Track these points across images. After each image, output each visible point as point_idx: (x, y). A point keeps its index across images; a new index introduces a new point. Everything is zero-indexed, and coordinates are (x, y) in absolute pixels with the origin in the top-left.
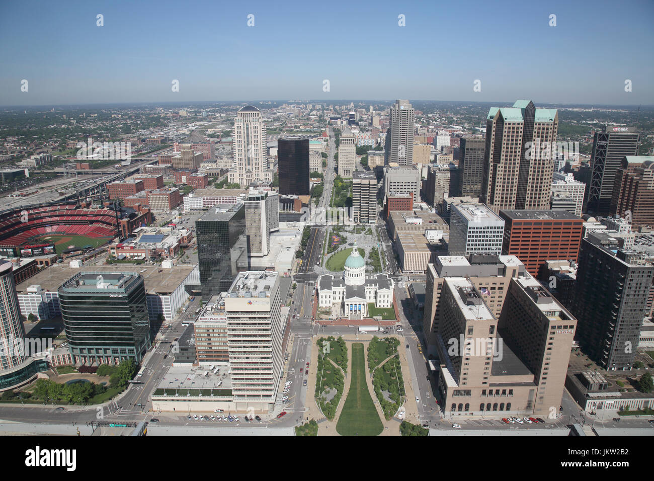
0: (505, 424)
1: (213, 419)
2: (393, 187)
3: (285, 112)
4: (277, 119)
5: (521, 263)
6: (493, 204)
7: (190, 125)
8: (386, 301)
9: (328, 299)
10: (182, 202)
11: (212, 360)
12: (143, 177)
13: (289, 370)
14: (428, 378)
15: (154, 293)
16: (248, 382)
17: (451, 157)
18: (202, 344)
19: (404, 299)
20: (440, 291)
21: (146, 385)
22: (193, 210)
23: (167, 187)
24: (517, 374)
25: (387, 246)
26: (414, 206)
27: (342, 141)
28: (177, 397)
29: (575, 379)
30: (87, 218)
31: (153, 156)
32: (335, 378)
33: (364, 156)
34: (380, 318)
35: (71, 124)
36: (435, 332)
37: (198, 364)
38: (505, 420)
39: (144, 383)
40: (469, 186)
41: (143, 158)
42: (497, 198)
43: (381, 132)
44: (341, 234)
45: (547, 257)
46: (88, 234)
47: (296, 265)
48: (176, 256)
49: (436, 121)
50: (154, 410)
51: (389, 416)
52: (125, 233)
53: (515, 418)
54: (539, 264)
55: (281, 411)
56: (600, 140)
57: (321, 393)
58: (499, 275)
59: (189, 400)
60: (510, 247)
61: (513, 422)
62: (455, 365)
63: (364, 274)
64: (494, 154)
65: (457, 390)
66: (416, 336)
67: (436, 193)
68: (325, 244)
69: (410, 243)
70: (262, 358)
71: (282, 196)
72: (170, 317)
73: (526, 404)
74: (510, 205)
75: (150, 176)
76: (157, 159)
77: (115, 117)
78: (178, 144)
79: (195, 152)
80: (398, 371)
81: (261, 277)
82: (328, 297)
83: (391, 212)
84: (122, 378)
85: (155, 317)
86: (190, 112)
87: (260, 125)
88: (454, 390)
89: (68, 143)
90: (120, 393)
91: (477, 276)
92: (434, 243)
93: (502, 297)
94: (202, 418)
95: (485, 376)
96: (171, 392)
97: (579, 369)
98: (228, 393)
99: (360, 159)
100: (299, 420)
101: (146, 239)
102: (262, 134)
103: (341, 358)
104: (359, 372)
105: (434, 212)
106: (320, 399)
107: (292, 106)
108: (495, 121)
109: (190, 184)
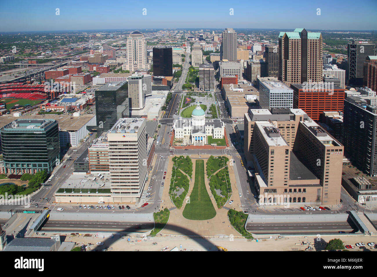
0: (302, 211)
1: (97, 208)
2: (225, 72)
3: (161, 34)
4: (156, 38)
5: (305, 113)
6: (286, 81)
7: (102, 41)
8: (219, 135)
9: (181, 134)
10: (92, 80)
11: (100, 171)
12: (69, 67)
13: (152, 176)
14: (248, 181)
15: (66, 131)
16: (121, 184)
17: (262, 57)
18: (94, 160)
19: (231, 133)
20: (253, 129)
21: (53, 186)
22: (98, 84)
23: (83, 73)
24: (307, 179)
25: (221, 104)
26: (238, 82)
27: (194, 49)
28: (73, 194)
29: (349, 182)
30: (30, 89)
31: (77, 57)
32: (183, 181)
33: (208, 56)
34: (215, 145)
35: (29, 41)
36: (251, 153)
37: (90, 173)
38: (302, 209)
39: (51, 185)
40: (273, 71)
41: (71, 58)
42: (289, 77)
43: (219, 44)
44: (192, 97)
45: (324, 109)
46: (30, 98)
47: (161, 114)
48: (84, 110)
49: (253, 38)
50: (56, 202)
51: (220, 206)
52: (53, 97)
53: (309, 207)
54: (319, 114)
55: (145, 202)
56: (352, 48)
57: (173, 191)
58: (291, 120)
59: (81, 196)
60: (299, 104)
61: (308, 210)
62: (265, 173)
63: (205, 119)
64: (285, 55)
65: (267, 189)
66: (240, 156)
67: (253, 75)
68: (181, 102)
69: (235, 102)
70: (132, 169)
71: (155, 77)
72: (75, 145)
73: (316, 198)
74: (297, 81)
75: (73, 67)
76: (79, 58)
77: (57, 37)
78: (93, 50)
79: (103, 55)
80: (227, 177)
81: (133, 122)
82: (181, 132)
83: (223, 85)
84: (37, 182)
85: (65, 145)
86: (103, 35)
87: (143, 41)
88: (265, 189)
89: (26, 50)
90: (34, 191)
91: (277, 121)
92: (250, 102)
93: (294, 132)
94: (89, 207)
95: (286, 180)
96: (69, 190)
97: (351, 176)
98: (108, 191)
99: (206, 57)
100: (157, 208)
101: (66, 100)
102: (144, 45)
103: (188, 168)
104: (200, 178)
105: (251, 85)
106: (172, 195)
107: (165, 31)
108: (284, 39)
109: (98, 71)
